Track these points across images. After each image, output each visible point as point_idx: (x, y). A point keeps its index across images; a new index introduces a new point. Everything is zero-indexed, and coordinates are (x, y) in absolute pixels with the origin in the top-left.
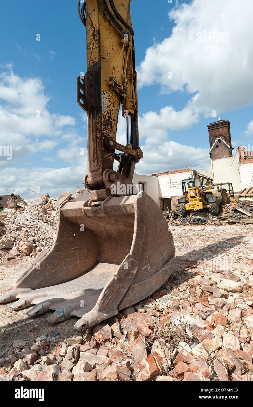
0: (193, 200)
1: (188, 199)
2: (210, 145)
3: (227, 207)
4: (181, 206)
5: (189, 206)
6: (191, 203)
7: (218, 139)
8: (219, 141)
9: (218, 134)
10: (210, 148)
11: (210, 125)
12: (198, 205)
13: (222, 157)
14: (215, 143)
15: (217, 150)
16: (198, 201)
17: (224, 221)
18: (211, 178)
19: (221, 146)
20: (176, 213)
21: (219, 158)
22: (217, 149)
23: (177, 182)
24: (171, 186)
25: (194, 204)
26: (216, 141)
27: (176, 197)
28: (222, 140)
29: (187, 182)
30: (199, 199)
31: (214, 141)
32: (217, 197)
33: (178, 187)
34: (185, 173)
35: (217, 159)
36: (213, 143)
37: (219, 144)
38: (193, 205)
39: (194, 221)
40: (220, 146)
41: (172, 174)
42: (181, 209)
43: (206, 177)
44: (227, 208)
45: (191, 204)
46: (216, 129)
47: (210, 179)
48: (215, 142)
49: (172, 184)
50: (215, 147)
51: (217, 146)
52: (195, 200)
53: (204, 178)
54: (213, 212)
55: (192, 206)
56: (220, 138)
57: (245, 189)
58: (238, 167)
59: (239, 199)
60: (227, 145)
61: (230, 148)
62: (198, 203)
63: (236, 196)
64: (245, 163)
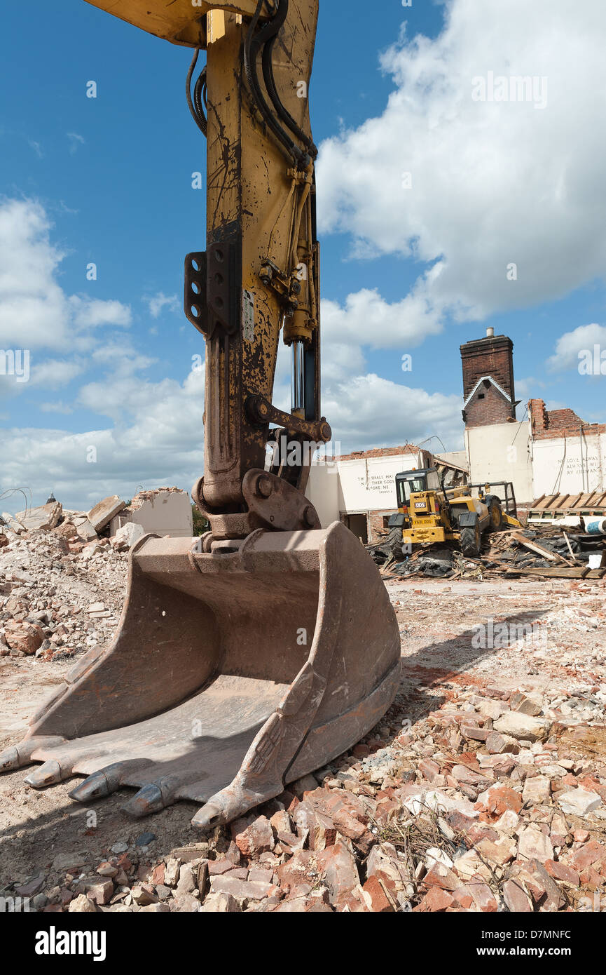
0: (421, 522)
1: (411, 519)
2: (464, 393)
3: (500, 538)
4: (392, 534)
5: (413, 535)
6: (416, 527)
7: (483, 379)
8: (487, 383)
9: (483, 367)
10: (465, 398)
11: (466, 345)
12: (433, 534)
13: (491, 422)
14: (475, 388)
15: (481, 405)
16: (434, 523)
17: (493, 571)
18: (465, 469)
19: (490, 396)
20: (380, 550)
21: (485, 424)
23: (384, 477)
24: (369, 486)
25: (423, 530)
26: (479, 383)
27: (380, 511)
28: (492, 381)
29: (407, 479)
30: (436, 520)
31: (474, 383)
32: (478, 515)
33: (386, 490)
34: (404, 455)
35: (481, 425)
36: (471, 388)
37: (485, 391)
38: (422, 533)
39: (422, 569)
40: (487, 397)
41: (372, 458)
42: (393, 541)
43: (453, 467)
44: (501, 541)
45: (417, 529)
46: (480, 355)
47: (462, 472)
49: (370, 481)
50: (477, 397)
51: (481, 396)
52: (429, 522)
53: (447, 469)
54: (468, 549)
55: (419, 535)
56: (488, 377)
57: (544, 497)
58: (528, 447)
59: (529, 520)
60: (504, 393)
61: (510, 400)
62: (433, 528)
63: (520, 512)
64: (544, 438)
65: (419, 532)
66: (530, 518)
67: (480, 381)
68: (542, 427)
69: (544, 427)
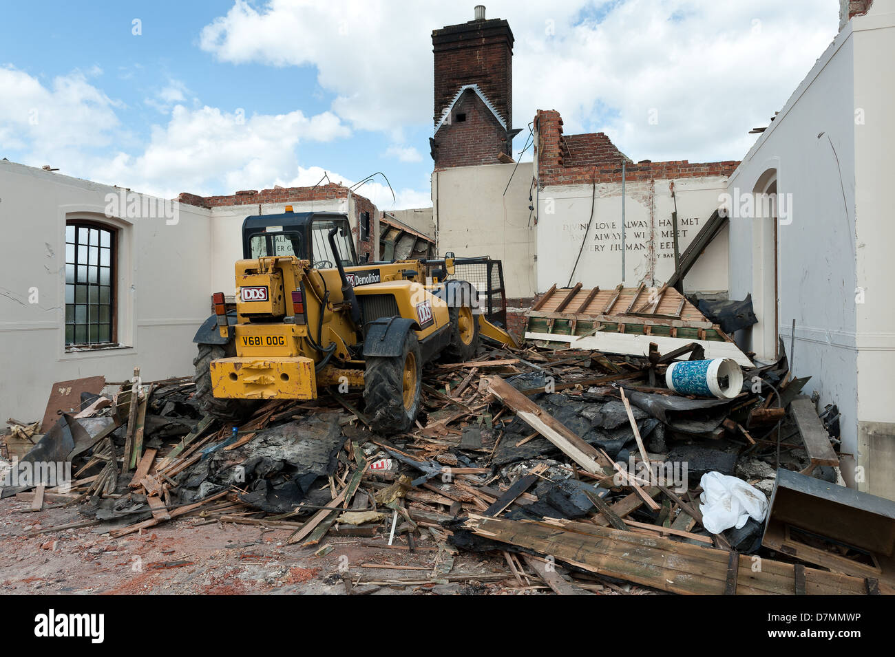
0: (258, 341)
2: (436, 111)
3: (467, 378)
5: (234, 376)
6: (247, 355)
7: (465, 87)
8: (471, 96)
9: (466, 69)
10: (437, 118)
11: (441, 31)
12: (285, 377)
13: (474, 162)
14: (453, 103)
15: (461, 132)
16: (291, 346)
18: (430, 238)
19: (475, 117)
21: (464, 164)
22: (460, 127)
25: (261, 362)
26: (457, 98)
28: (479, 92)
30: (296, 338)
31: (452, 95)
32: (415, 327)
35: (458, 166)
36: (448, 102)
37: (467, 109)
38: (259, 371)
40: (470, 119)
41: (268, 204)
43: (413, 233)
44: (468, 385)
45: (246, 361)
46: (462, 48)
47: (425, 241)
48: (455, 101)
50: (455, 119)
51: (462, 117)
52: (276, 341)
53: (403, 234)
54: (382, 419)
55: (251, 379)
56: (474, 86)
57: (553, 291)
58: (531, 199)
59: (528, 335)
60: (496, 115)
61: (505, 127)
62: (285, 360)
63: (512, 314)
64: (558, 183)
65: (251, 370)
66: (529, 330)
67: (460, 93)
68: (556, 163)
69: (560, 163)
